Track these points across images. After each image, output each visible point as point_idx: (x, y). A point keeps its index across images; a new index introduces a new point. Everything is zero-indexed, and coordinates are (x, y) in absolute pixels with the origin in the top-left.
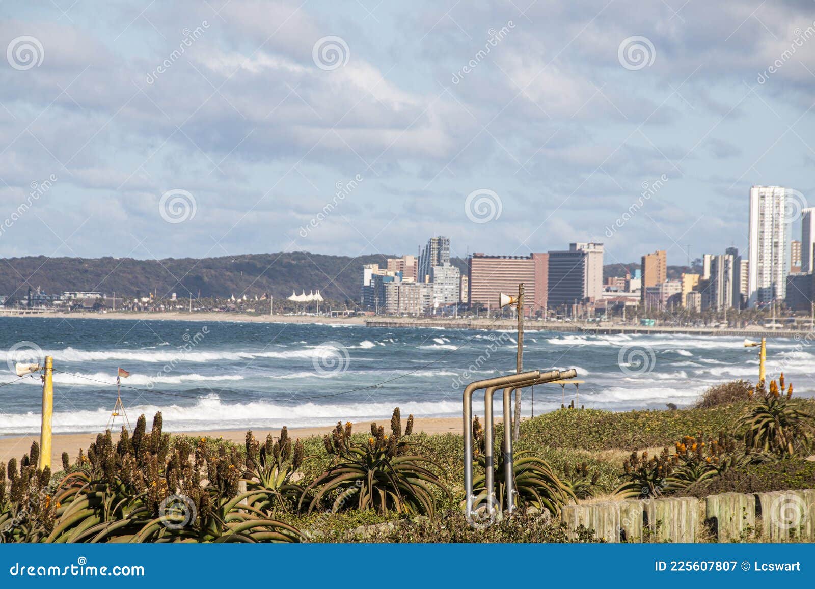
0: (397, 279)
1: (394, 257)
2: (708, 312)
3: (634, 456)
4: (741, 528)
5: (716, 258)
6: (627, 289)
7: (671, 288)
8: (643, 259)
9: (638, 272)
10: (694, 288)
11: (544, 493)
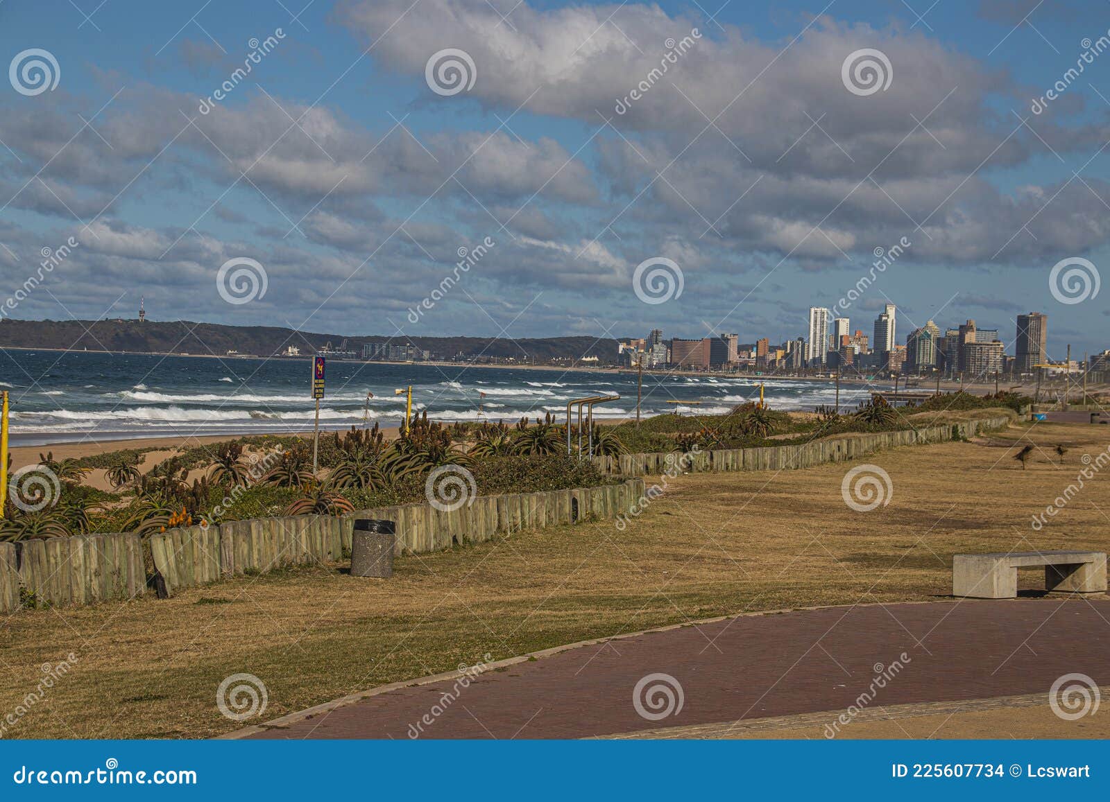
0: (635, 350)
1: (635, 340)
2: (789, 369)
3: (680, 435)
4: (703, 466)
5: (793, 342)
6: (749, 357)
7: (771, 357)
8: (757, 342)
9: (755, 349)
10: (782, 357)
11: (616, 450)
